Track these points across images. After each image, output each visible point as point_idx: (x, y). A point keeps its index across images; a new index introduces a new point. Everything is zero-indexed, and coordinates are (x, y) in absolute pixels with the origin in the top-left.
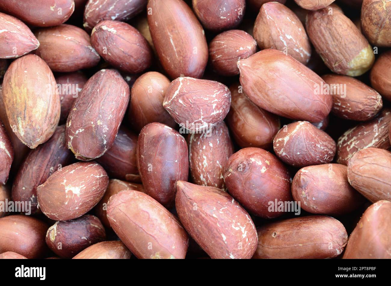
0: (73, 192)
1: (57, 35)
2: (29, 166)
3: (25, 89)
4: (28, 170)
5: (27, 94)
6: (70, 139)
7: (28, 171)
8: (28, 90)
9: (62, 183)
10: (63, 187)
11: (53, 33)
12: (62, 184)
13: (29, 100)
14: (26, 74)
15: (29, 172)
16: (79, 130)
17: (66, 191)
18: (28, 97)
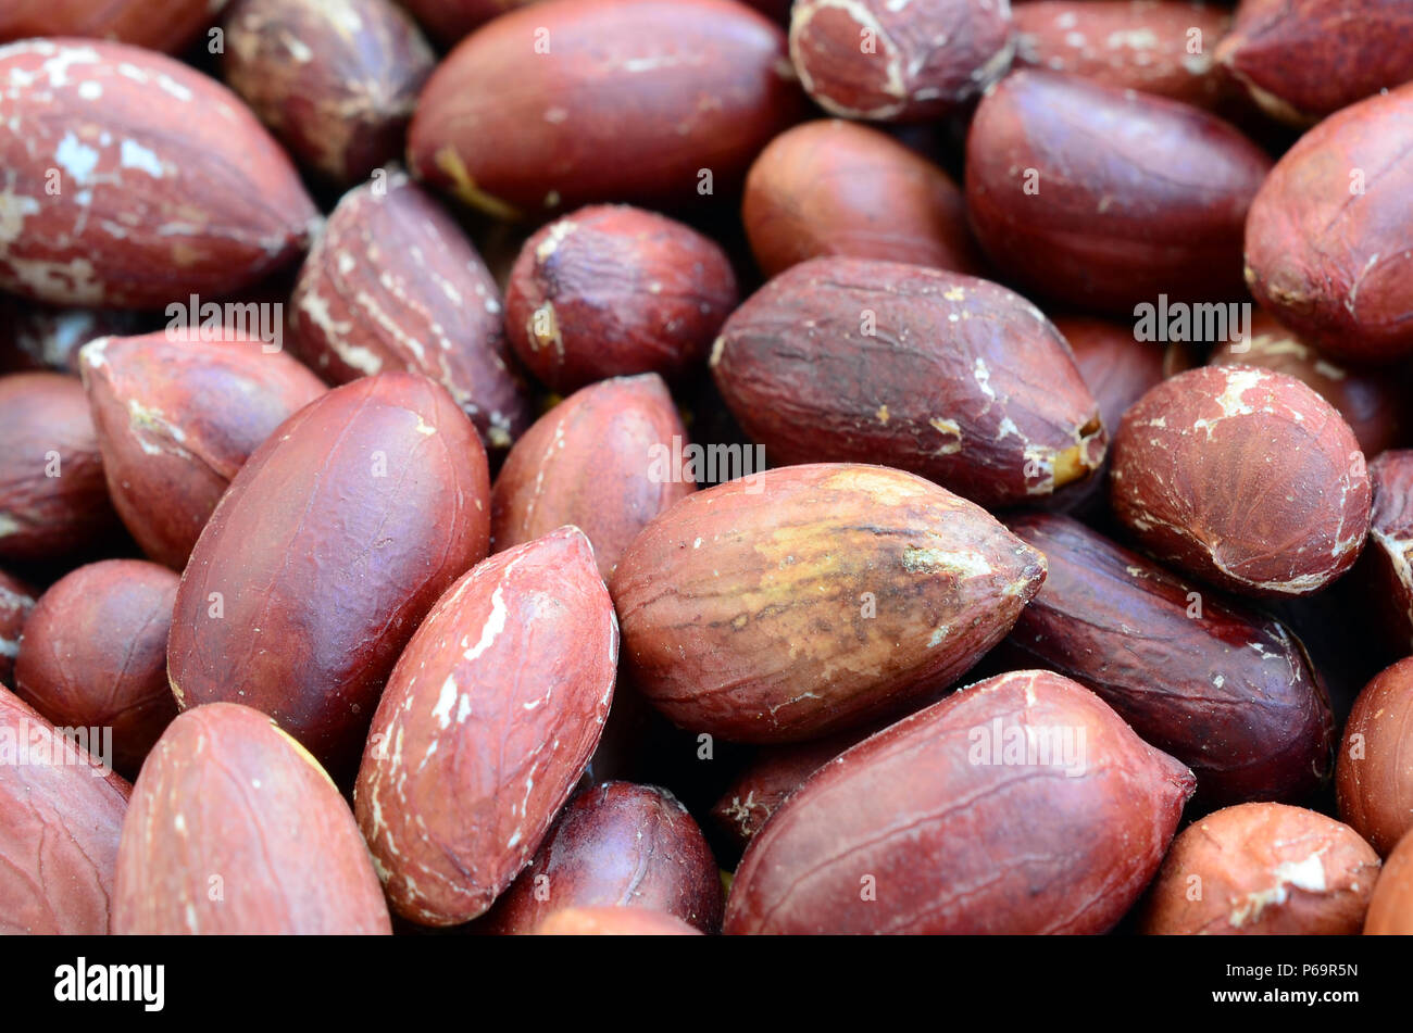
0: (1248, 387)
1: (538, 490)
2: (1121, 655)
3: (777, 535)
4: (1133, 661)
5: (805, 524)
6: (1011, 438)
7: (1139, 656)
8: (785, 525)
9: (1209, 432)
10: (1224, 426)
11: (525, 514)
12: (1216, 433)
13: (831, 514)
14: (709, 539)
15: (1148, 651)
16: (982, 380)
17: (1246, 411)
18: (820, 520)
